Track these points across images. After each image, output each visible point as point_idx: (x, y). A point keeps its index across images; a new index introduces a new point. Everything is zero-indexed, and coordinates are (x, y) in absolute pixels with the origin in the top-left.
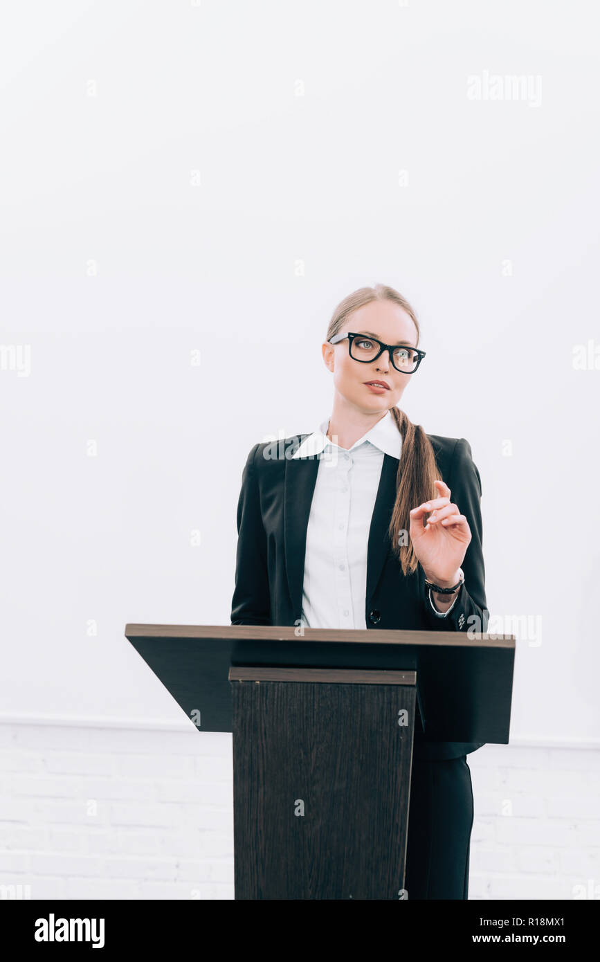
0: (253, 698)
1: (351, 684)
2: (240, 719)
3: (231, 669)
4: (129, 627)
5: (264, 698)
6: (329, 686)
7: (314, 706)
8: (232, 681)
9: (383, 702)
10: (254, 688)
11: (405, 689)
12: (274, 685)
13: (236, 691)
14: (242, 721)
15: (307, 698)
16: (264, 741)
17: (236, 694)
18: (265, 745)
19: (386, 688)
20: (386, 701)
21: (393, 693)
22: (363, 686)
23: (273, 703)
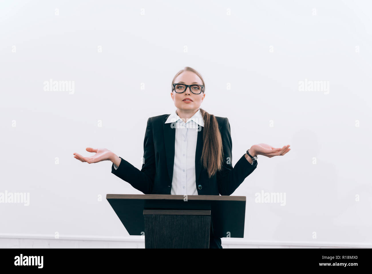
0: (152, 221)
1: (187, 215)
2: (147, 228)
3: (144, 210)
4: (108, 195)
5: (156, 221)
6: (180, 216)
7: (174, 223)
8: (144, 215)
9: (199, 222)
10: (152, 217)
11: (207, 217)
12: (159, 216)
13: (146, 218)
14: (148, 229)
15: (172, 220)
16: (156, 236)
17: (146, 220)
18: (156, 238)
19: (200, 217)
20: (200, 221)
21: (202, 218)
22: (192, 216)
23: (159, 223)
